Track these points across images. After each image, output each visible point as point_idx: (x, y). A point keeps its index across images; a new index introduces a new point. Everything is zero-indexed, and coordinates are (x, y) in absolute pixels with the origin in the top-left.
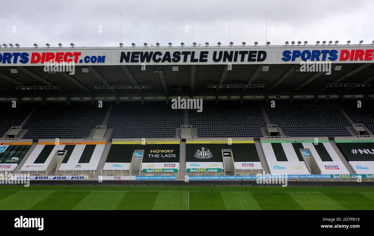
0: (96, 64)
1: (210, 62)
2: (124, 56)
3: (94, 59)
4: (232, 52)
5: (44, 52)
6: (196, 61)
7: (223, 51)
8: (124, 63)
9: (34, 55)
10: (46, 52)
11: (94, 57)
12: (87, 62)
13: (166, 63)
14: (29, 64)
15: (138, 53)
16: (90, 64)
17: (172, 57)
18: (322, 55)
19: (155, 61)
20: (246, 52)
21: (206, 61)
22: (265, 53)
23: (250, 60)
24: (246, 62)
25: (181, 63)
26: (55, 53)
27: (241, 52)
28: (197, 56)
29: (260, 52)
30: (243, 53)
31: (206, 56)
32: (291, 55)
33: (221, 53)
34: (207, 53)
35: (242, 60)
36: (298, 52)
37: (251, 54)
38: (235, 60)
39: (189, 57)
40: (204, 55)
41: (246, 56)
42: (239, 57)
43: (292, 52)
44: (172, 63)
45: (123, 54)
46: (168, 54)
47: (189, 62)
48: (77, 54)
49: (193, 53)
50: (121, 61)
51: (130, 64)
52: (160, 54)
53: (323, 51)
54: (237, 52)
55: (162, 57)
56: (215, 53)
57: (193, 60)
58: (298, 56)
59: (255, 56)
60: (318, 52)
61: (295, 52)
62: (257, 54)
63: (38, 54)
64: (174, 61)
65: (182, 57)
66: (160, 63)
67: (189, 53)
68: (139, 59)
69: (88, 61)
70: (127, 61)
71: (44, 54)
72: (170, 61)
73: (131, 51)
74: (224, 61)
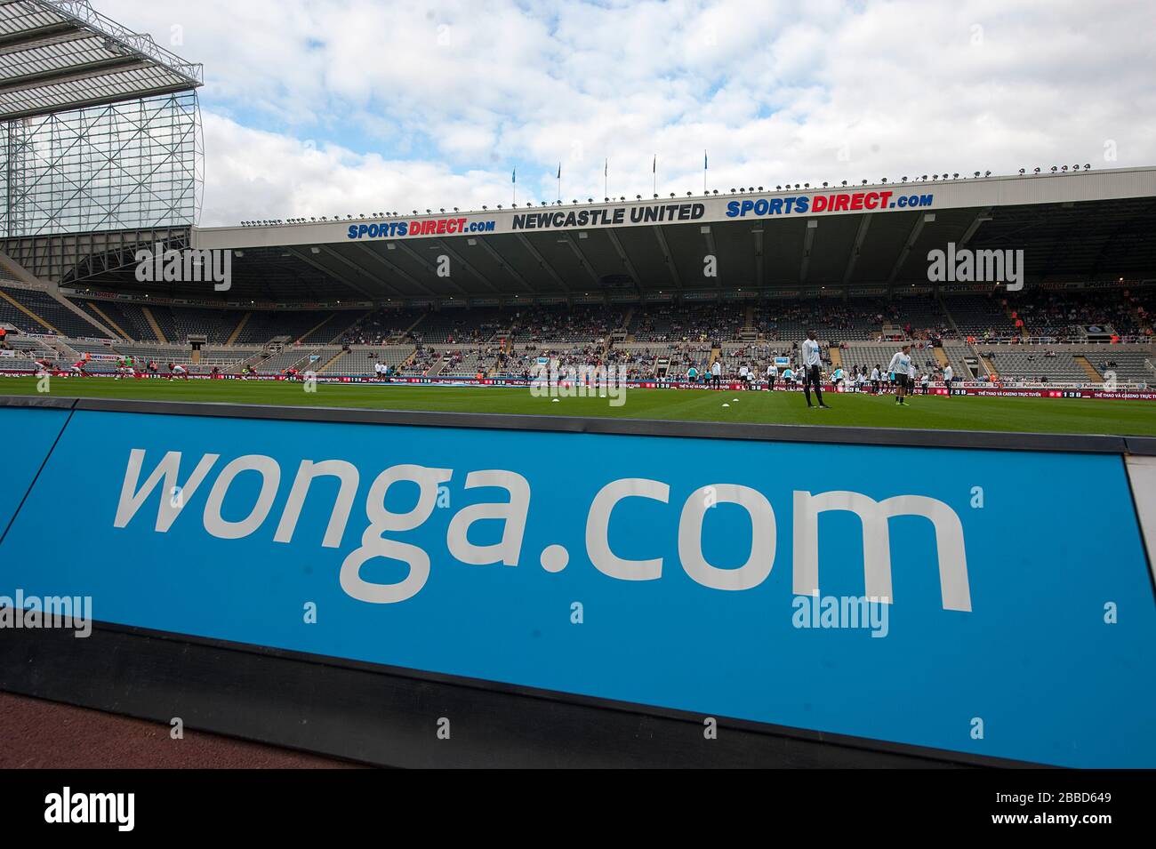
0: (484, 232)
1: (627, 222)
2: (518, 221)
3: (481, 226)
4: (656, 208)
5: (425, 220)
6: (609, 222)
7: (645, 206)
8: (518, 230)
9: (413, 224)
10: (426, 220)
11: (482, 223)
12: (473, 230)
13: (570, 227)
14: (407, 236)
15: (535, 216)
16: (477, 232)
17: (577, 219)
18: (785, 205)
19: (556, 225)
20: (676, 207)
21: (622, 221)
22: (702, 207)
23: (681, 217)
24: (676, 221)
25: (589, 226)
26: (436, 220)
27: (669, 208)
28: (610, 216)
29: (696, 206)
30: (672, 209)
31: (622, 216)
32: (740, 208)
33: (642, 209)
34: (623, 210)
35: (671, 218)
36: (750, 203)
37: (683, 210)
38: (661, 219)
39: (600, 217)
40: (619, 214)
41: (677, 213)
42: (667, 213)
43: (741, 204)
44: (578, 227)
45: (516, 217)
46: (572, 215)
47: (599, 225)
48: (462, 221)
49: (605, 212)
50: (514, 228)
51: (525, 230)
52: (562, 215)
53: (786, 200)
54: (663, 208)
55: (564, 220)
56: (634, 210)
57: (604, 221)
58: (750, 209)
59: (688, 212)
60: (780, 202)
61: (745, 203)
62: (691, 210)
63: (417, 224)
64: (580, 223)
65: (590, 217)
66: (562, 228)
67: (600, 212)
68: (536, 223)
69: (475, 229)
70: (521, 227)
71: (424, 223)
72: (574, 225)
73: (526, 214)
74: (646, 220)
